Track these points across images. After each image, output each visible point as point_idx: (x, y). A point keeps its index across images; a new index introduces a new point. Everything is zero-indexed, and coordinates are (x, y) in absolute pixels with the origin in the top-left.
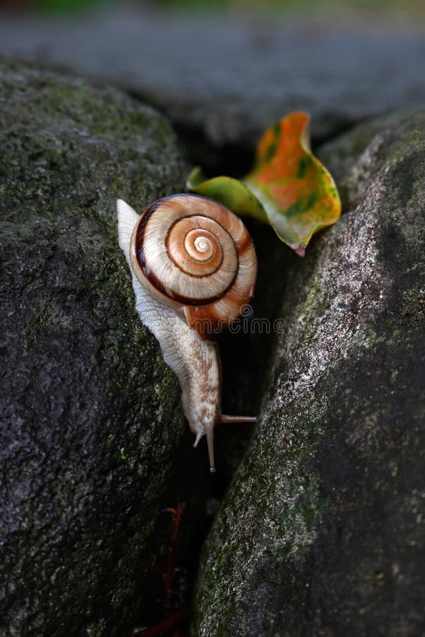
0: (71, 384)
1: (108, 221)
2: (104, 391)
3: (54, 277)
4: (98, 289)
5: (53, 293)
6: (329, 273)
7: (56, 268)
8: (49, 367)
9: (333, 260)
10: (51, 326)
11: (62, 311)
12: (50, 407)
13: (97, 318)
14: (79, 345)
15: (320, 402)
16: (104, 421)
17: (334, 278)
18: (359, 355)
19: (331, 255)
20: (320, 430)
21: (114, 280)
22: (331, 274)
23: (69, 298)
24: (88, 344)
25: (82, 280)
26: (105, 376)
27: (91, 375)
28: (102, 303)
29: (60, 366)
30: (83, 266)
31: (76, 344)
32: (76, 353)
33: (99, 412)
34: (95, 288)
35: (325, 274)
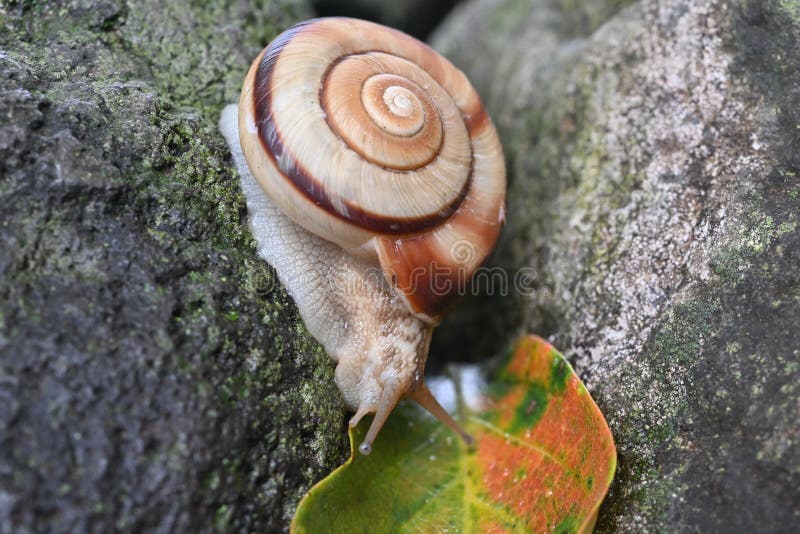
0: (119, 399)
1: (154, 56)
2: (196, 407)
3: (51, 164)
4: (152, 187)
5: (52, 199)
6: (625, 120)
7: (54, 146)
8: (61, 366)
9: (627, 93)
10: (57, 274)
11: (77, 240)
12: (74, 458)
13: (158, 247)
14: (126, 309)
15: (666, 382)
16: (204, 475)
17: (639, 127)
18: (740, 268)
19: (621, 84)
20: (679, 440)
21: (185, 165)
22: (631, 122)
23: (90, 208)
24: (147, 305)
25: (115, 169)
26: (193, 374)
27: (163, 373)
28: (166, 217)
29: (88, 362)
30: (114, 139)
31: (118, 309)
32: (121, 328)
33: (192, 455)
34: (146, 184)
35: (616, 123)
